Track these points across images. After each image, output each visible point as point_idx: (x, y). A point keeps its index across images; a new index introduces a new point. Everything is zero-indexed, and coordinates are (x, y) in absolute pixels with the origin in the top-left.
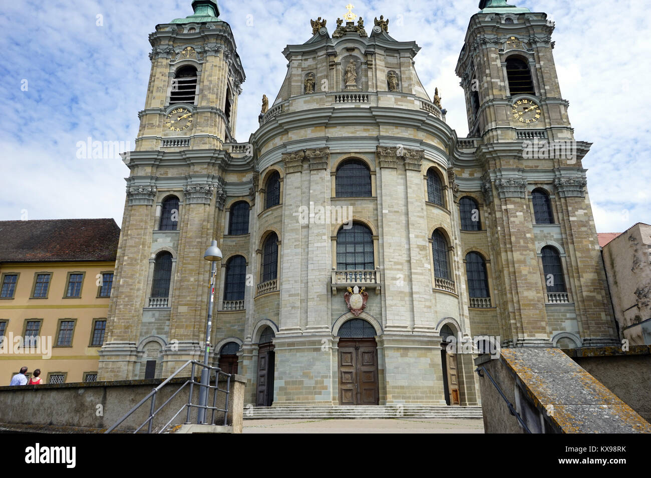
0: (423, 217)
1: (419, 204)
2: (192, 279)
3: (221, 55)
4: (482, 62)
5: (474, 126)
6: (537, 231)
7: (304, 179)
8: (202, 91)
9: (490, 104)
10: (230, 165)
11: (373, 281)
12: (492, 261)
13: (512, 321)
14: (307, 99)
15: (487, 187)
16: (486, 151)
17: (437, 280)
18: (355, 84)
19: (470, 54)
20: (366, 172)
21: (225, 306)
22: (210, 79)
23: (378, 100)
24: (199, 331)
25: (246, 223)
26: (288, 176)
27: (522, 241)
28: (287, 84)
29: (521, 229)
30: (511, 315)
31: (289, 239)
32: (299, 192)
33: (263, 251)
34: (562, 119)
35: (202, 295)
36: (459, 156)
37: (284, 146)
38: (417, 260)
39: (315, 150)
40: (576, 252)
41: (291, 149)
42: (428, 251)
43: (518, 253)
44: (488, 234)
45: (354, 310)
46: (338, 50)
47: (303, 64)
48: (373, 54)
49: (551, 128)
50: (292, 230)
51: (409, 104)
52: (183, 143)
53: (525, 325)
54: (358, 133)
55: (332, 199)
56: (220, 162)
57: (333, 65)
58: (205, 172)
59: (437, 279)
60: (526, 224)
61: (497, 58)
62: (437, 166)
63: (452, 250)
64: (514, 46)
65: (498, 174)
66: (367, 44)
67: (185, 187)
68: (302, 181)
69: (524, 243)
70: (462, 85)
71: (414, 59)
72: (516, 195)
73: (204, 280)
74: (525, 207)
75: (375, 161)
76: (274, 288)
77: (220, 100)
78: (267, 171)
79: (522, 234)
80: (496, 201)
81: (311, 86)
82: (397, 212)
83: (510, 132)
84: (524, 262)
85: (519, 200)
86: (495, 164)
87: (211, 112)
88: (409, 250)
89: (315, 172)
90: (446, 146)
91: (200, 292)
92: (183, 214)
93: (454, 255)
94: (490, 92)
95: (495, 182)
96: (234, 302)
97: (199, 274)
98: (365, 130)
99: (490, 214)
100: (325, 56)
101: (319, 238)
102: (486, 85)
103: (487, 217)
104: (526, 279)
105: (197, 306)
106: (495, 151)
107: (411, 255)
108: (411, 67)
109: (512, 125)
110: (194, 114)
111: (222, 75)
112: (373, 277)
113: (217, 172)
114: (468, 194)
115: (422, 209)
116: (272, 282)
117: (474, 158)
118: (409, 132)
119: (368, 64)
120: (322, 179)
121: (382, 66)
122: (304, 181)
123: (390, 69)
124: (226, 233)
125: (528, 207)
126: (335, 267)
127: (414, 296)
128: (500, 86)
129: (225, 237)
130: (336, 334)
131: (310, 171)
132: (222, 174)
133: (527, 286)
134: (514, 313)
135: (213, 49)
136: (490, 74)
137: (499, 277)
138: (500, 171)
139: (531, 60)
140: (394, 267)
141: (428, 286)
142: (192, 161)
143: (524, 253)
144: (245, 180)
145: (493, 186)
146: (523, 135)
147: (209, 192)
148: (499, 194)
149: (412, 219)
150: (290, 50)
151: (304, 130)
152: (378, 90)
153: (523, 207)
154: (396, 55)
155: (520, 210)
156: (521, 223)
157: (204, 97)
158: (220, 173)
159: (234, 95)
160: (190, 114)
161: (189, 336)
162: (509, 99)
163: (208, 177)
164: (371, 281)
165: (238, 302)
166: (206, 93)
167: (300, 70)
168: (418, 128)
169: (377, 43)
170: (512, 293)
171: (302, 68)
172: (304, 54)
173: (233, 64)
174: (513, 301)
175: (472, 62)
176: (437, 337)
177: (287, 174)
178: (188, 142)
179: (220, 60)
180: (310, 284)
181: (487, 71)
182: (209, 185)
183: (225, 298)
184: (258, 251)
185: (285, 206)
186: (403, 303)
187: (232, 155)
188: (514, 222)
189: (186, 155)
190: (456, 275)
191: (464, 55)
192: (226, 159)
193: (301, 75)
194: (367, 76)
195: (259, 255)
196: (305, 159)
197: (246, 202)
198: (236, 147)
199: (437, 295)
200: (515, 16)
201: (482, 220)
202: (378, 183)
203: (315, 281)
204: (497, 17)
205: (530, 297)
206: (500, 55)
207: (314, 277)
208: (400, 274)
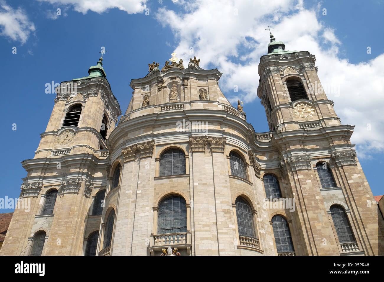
0: (227, 187)
1: (223, 177)
3: (99, 96)
6: (324, 193)
7: (136, 165)
8: (83, 118)
9: (277, 108)
10: (97, 164)
11: (184, 242)
12: (293, 221)
14: (142, 111)
15: (282, 165)
16: (278, 138)
18: (176, 98)
20: (183, 157)
23: (191, 106)
26: (125, 164)
27: (313, 203)
28: (131, 104)
29: (311, 193)
31: (121, 212)
32: (131, 175)
34: (330, 112)
37: (124, 143)
38: (222, 222)
39: (143, 144)
40: (358, 208)
41: (128, 145)
42: (232, 214)
43: (311, 212)
46: (165, 79)
47: (142, 90)
48: (188, 79)
49: (323, 119)
50: (124, 205)
52: (66, 152)
55: (155, 178)
56: (89, 162)
57: (161, 88)
58: (77, 170)
59: (241, 237)
60: (315, 189)
61: (279, 80)
62: (238, 149)
63: (255, 213)
64: (291, 72)
65: (288, 154)
66: (184, 73)
67: (61, 182)
68: (134, 167)
69: (315, 203)
71: (218, 80)
72: (304, 168)
74: (312, 176)
75: (188, 148)
76: (108, 254)
78: (114, 163)
79: (312, 197)
80: (290, 175)
81: (146, 103)
82: (206, 184)
83: (294, 125)
84: (317, 219)
85: (306, 171)
86: (286, 147)
87: (87, 130)
93: (258, 217)
94: (277, 100)
95: (287, 160)
97: (63, 247)
99: (287, 184)
100: (156, 83)
101: (144, 209)
102: (274, 97)
103: (286, 187)
104: (320, 233)
106: (284, 138)
107: (218, 218)
109: (295, 120)
110: (76, 133)
112: (184, 238)
114: (270, 172)
115: (226, 181)
116: (108, 249)
117: (271, 145)
118: (213, 125)
119: (185, 85)
121: (195, 86)
122: (136, 167)
125: (315, 176)
126: (155, 232)
128: (284, 96)
129: (90, 217)
131: (140, 159)
133: (322, 239)
135: (93, 92)
136: (276, 89)
137: (300, 233)
138: (290, 152)
139: (303, 78)
140: (203, 229)
141: (233, 243)
142: (69, 163)
143: (316, 211)
145: (286, 163)
146: (304, 126)
147: (78, 184)
148: (291, 169)
149: (217, 189)
150: (134, 83)
151: (138, 131)
152: (192, 100)
153: (310, 176)
154: (205, 79)
155: (309, 178)
156: (310, 188)
157: (84, 122)
158: (89, 172)
159: (111, 122)
160: (74, 134)
162: (291, 104)
163: (79, 173)
164: (182, 242)
166: (86, 120)
167: (140, 94)
168: (221, 123)
169: (191, 72)
172: (143, 84)
178: (70, 151)
179: (98, 99)
181: (274, 88)
182: (79, 179)
184: (103, 225)
185: (121, 186)
188: (305, 188)
189: (65, 159)
190: (260, 233)
192: (94, 161)
193: (140, 97)
194: (184, 92)
196: (137, 151)
198: (105, 153)
199: (242, 251)
200: (288, 55)
201: (282, 189)
202: (191, 163)
203: (137, 246)
204: (277, 56)
205: (326, 249)
206: (282, 78)
207: (137, 242)
208: (207, 235)
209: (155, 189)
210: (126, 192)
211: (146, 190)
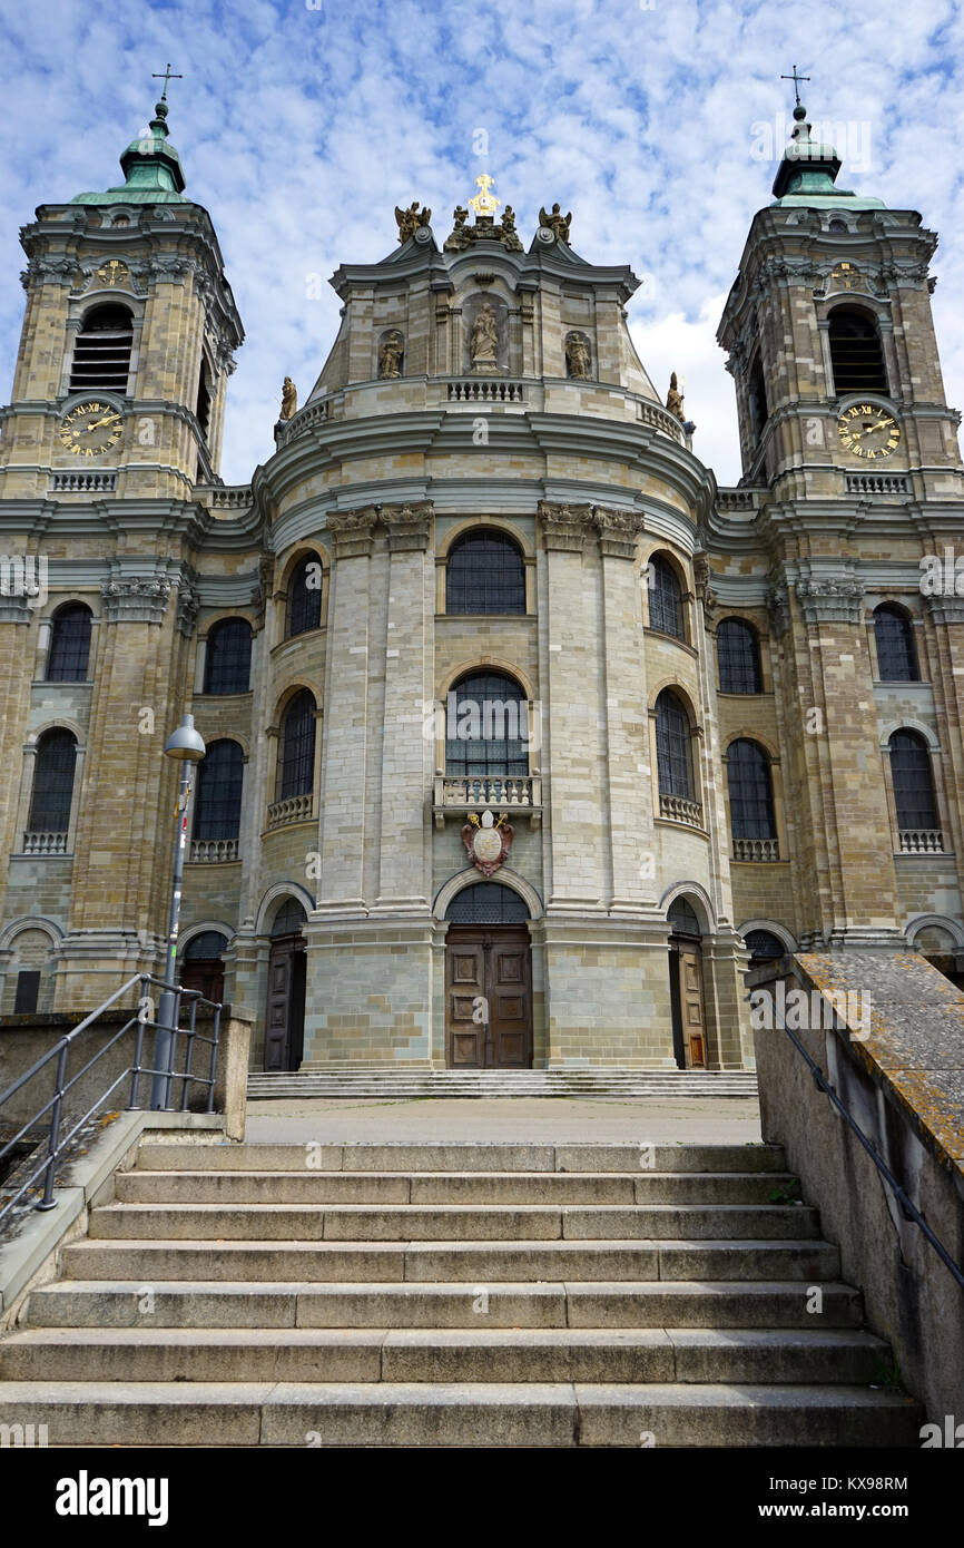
0: (637, 662)
1: (630, 632)
2: (122, 792)
3: (189, 283)
4: (776, 318)
5: (755, 461)
6: (882, 696)
7: (376, 571)
8: (143, 363)
9: (790, 412)
10: (207, 535)
11: (525, 801)
12: (783, 761)
13: (823, 891)
14: (384, 389)
15: (777, 598)
16: (780, 517)
17: (664, 801)
18: (493, 359)
19: (751, 298)
20: (515, 559)
21: (197, 851)
22: (162, 336)
23: (544, 397)
24: (138, 907)
25: (245, 667)
26: (341, 564)
27: (849, 719)
28: (339, 353)
29: (848, 691)
30: (822, 877)
31: (340, 706)
32: (364, 600)
33: (283, 731)
34: (944, 451)
35: (143, 828)
36: (720, 527)
37: (332, 495)
38: (621, 756)
39: (401, 507)
41: (347, 502)
42: (646, 737)
43: (841, 743)
44: (778, 701)
45: (483, 864)
46: (457, 279)
47: (376, 310)
48: (534, 291)
49: (920, 471)
50: (348, 686)
51: (613, 409)
52: (101, 483)
53: (849, 899)
54: (498, 470)
55: (438, 618)
56: (185, 529)
57: (444, 314)
58: (150, 551)
59: (664, 797)
60: (859, 681)
61: (808, 310)
62: (670, 548)
64: (848, 285)
65: (803, 569)
66: (522, 269)
67: (104, 584)
68: (370, 576)
69: (854, 721)
70: (730, 367)
71: (626, 306)
72: (839, 616)
73: (148, 796)
74: (858, 643)
75: (535, 534)
76: (305, 813)
77: (185, 388)
78: (293, 550)
79: (849, 702)
80: (797, 630)
81: (394, 360)
82: (582, 649)
83: (832, 478)
84: (851, 763)
85: (845, 628)
86: (798, 548)
87: (165, 415)
88: (605, 733)
89: (401, 557)
90: (692, 504)
91: (139, 821)
92: (101, 644)
93: (703, 746)
94: (792, 385)
95: (796, 586)
96: (217, 843)
97: (136, 779)
98: (513, 464)
99: (782, 656)
100: (426, 292)
101: (408, 703)
102: (782, 371)
103: (777, 664)
104: (855, 801)
105: (132, 851)
106: (799, 519)
107: (610, 745)
108: (619, 325)
109: (837, 462)
110: (126, 417)
111: (191, 329)
112: (525, 791)
113: (178, 551)
114: (738, 613)
115: (636, 644)
116: (301, 799)
117: (752, 534)
118: (611, 471)
119: (523, 315)
120: (417, 572)
121: (554, 320)
122: (377, 576)
123: (571, 328)
124: (199, 689)
125: (865, 643)
126: (442, 769)
127: (614, 833)
128: (815, 374)
129: (195, 698)
130: (441, 916)
131: (390, 553)
132: (190, 555)
133: (856, 816)
134: (827, 872)
135: (169, 268)
136: (793, 345)
137: (799, 795)
138: (807, 563)
139: (883, 316)
140: (570, 770)
141: (643, 813)
142: (121, 526)
143: (853, 743)
144: (241, 570)
145: (791, 597)
146: (861, 485)
147: (160, 597)
148: (803, 615)
149: (613, 665)
150: (348, 277)
151: (376, 461)
152: (546, 374)
153: (854, 643)
154: (586, 296)
155: (847, 650)
156: (848, 677)
157: (148, 378)
158: (186, 557)
159: (217, 375)
160: (117, 417)
161: (115, 917)
162: (833, 404)
163: (159, 561)
164: (520, 801)
165: (225, 842)
166: (153, 369)
167: (370, 322)
168: (631, 464)
169: (544, 268)
170: (823, 831)
171: (375, 319)
172: (379, 286)
173: (217, 304)
174: (825, 847)
175: (755, 317)
176: (662, 923)
177: (337, 559)
178: (113, 481)
179: (186, 294)
180: (385, 806)
181: (787, 340)
182: (161, 580)
183: (196, 834)
184: (270, 732)
185: (332, 630)
186: (590, 849)
187: (213, 513)
188: (834, 676)
189: (107, 510)
190: (705, 788)
191: (737, 300)
192: (200, 523)
193: (371, 335)
194: (520, 341)
195: (274, 741)
196: (379, 527)
197: (243, 621)
198: (223, 496)
199: (664, 832)
200: (849, 216)
201: (766, 669)
202: (540, 584)
203: (396, 800)
204: (813, 216)
205: (861, 840)
206: (817, 303)
207: (395, 791)
208: (585, 787)
209: (437, 649)
210: (353, 650)
211: (413, 650)
